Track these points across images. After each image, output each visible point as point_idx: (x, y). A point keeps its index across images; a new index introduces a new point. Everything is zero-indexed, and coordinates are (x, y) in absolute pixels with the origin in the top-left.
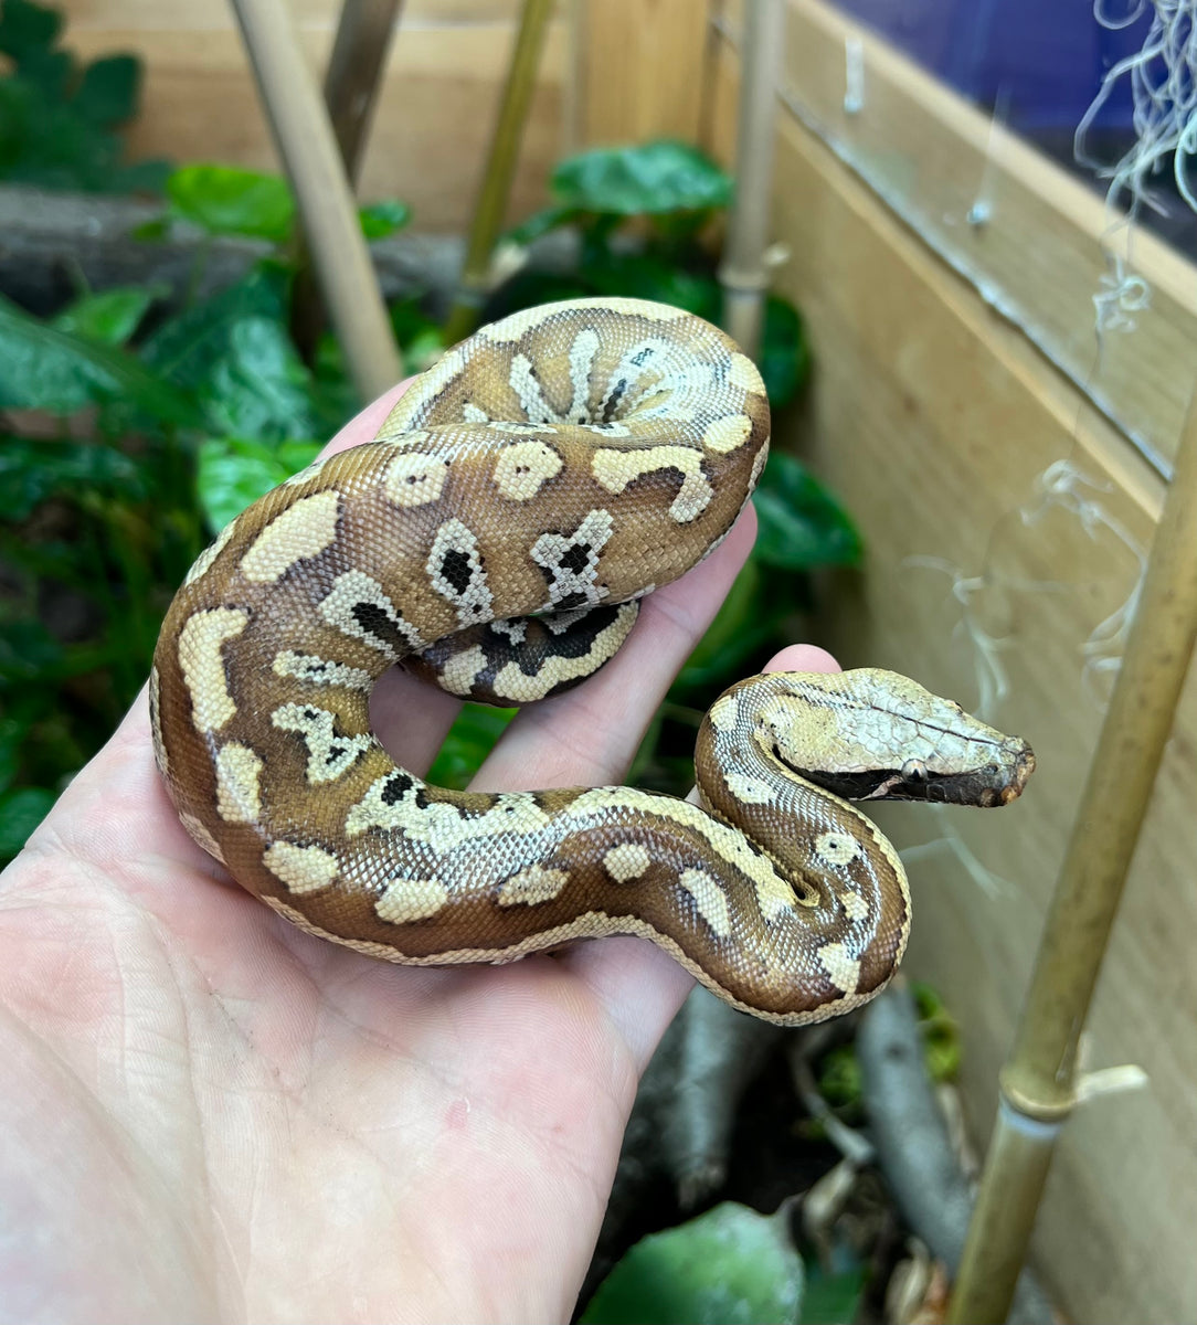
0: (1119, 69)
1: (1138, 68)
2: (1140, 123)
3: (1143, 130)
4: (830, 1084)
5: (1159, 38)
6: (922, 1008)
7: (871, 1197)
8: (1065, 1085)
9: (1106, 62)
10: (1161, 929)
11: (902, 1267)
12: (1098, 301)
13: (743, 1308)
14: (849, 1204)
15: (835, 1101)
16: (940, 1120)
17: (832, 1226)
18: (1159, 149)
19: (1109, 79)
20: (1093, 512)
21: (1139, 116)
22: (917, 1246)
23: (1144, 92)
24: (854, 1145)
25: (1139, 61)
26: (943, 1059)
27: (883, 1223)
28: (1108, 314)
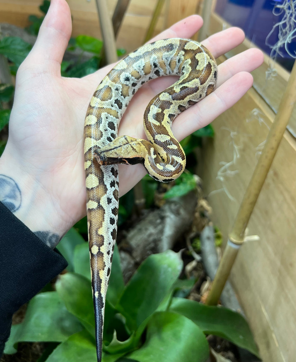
0: (277, 25)
1: (280, 25)
2: (280, 36)
3: (280, 38)
4: (194, 244)
5: (286, 18)
6: (215, 231)
7: (200, 268)
8: (242, 237)
9: (274, 23)
10: (267, 213)
11: (204, 282)
12: (267, 73)
13: (170, 269)
14: (195, 269)
15: (195, 248)
16: (216, 254)
17: (191, 272)
18: (283, 42)
19: (274, 27)
20: (261, 120)
21: (280, 35)
22: (208, 278)
23: (281, 30)
24: (197, 257)
25: (281, 23)
26: (219, 242)
27: (202, 273)
28: (269, 76)
